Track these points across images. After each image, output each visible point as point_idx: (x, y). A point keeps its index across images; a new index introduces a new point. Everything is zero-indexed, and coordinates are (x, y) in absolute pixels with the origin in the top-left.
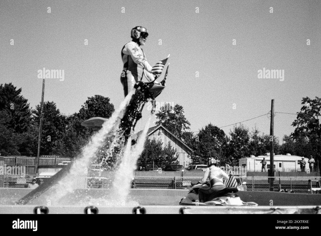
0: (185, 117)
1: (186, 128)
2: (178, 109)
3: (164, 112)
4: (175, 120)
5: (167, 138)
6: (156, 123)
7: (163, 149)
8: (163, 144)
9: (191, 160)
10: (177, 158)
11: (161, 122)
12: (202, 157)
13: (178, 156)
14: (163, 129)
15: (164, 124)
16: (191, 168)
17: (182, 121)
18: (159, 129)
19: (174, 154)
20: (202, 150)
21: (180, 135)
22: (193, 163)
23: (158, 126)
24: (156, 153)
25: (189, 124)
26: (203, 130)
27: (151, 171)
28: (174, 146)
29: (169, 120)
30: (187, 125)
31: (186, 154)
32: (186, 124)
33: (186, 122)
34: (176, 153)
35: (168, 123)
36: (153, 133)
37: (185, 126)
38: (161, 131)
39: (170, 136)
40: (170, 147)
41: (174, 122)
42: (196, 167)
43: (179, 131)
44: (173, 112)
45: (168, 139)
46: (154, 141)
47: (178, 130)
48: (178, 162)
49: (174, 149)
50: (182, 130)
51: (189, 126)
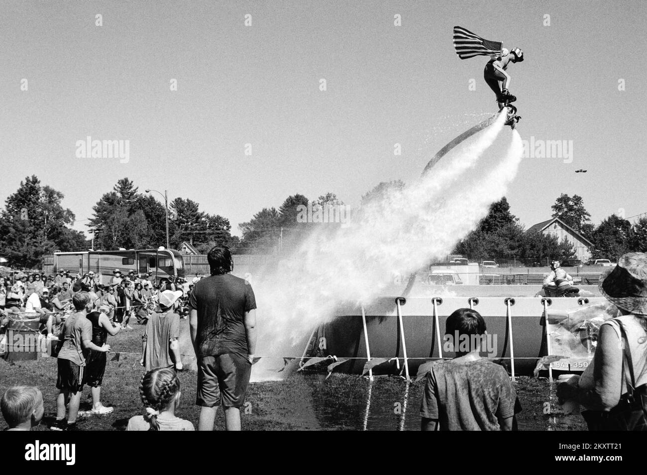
0: (584, 208)
1: (586, 220)
2: (576, 200)
3: (560, 204)
4: (573, 212)
5: (564, 231)
6: (553, 216)
7: (559, 244)
8: (559, 238)
9: (591, 254)
10: (574, 253)
11: (558, 215)
12: (602, 251)
13: (575, 251)
14: (559, 222)
15: (561, 217)
16: (590, 263)
17: (581, 212)
18: (555, 222)
19: (572, 248)
20: (603, 243)
21: (579, 227)
22: (593, 258)
23: (554, 218)
24: (552, 248)
25: (589, 216)
26: (605, 221)
27: (546, 267)
28: (572, 240)
29: (566, 212)
30: (587, 217)
31: (586, 248)
32: (586, 215)
33: (586, 214)
34: (573, 248)
35: (566, 216)
36: (548, 227)
37: (585, 218)
38: (557, 224)
39: (567, 230)
40: (566, 241)
41: (572, 214)
42: (596, 262)
43: (579, 224)
44: (571, 203)
45: (565, 233)
46: (549, 236)
47: (577, 222)
48: (576, 257)
49: (572, 243)
50: (582, 222)
51: (589, 218)
